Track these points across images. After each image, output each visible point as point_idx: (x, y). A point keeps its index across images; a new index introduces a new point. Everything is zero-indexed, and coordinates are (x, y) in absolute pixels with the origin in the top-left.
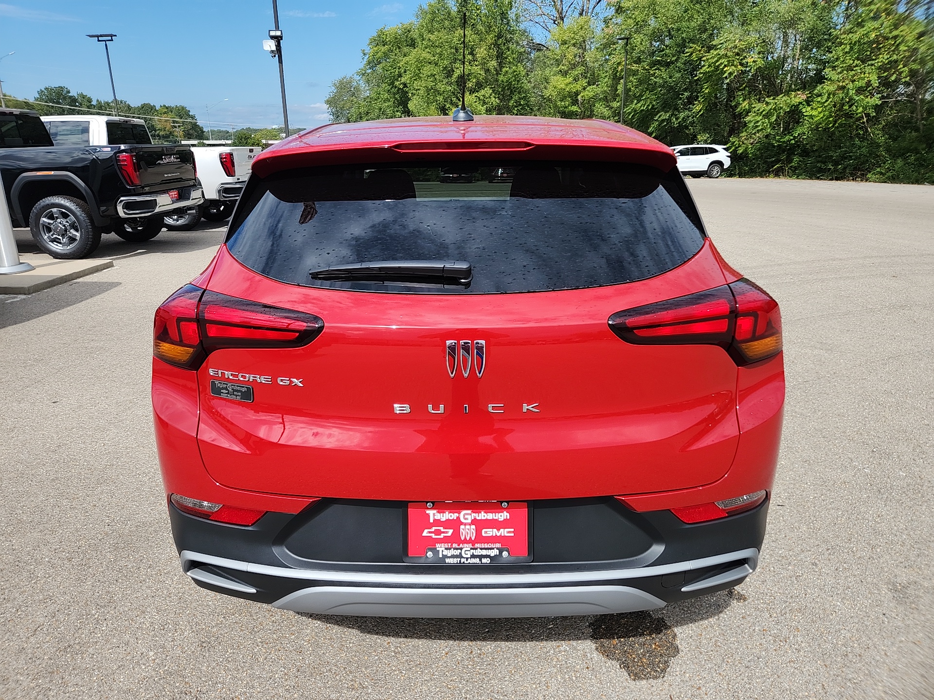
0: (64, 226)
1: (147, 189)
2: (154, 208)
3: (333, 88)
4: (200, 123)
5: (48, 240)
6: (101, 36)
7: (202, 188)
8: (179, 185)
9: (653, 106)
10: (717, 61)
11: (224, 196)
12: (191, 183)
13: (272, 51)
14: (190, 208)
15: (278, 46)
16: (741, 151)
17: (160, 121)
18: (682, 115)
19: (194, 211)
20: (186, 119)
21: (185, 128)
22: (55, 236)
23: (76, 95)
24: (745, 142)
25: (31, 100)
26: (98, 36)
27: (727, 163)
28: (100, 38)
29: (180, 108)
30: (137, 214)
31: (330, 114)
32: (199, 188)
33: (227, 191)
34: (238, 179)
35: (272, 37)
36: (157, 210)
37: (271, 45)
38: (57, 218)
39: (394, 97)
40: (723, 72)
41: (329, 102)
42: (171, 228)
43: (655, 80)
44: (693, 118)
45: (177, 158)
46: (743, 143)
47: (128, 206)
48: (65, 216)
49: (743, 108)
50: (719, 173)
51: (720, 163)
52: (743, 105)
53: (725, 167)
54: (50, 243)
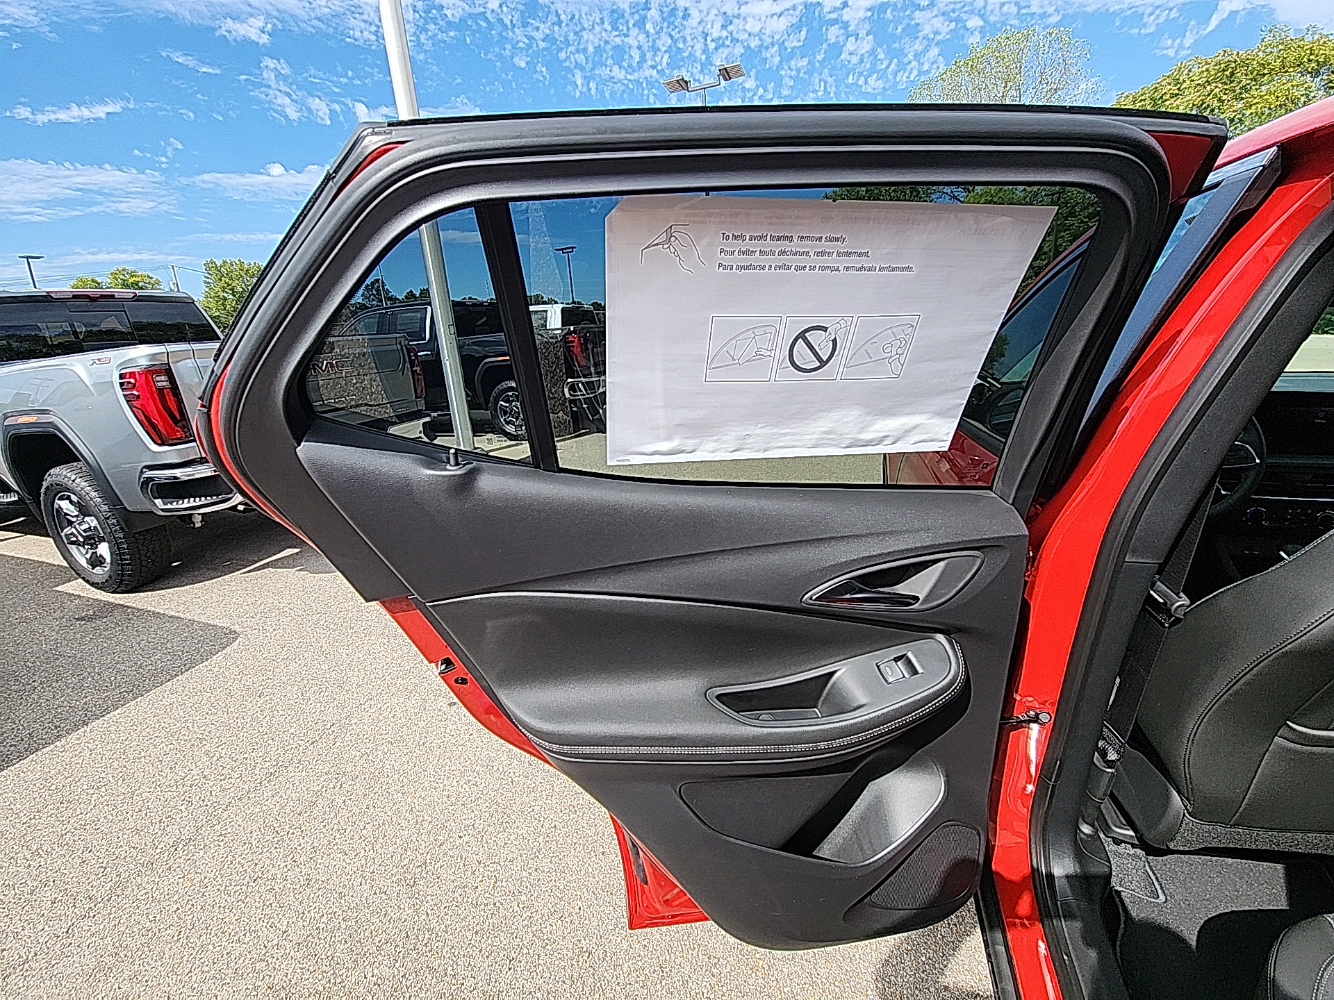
26: (562, 249)
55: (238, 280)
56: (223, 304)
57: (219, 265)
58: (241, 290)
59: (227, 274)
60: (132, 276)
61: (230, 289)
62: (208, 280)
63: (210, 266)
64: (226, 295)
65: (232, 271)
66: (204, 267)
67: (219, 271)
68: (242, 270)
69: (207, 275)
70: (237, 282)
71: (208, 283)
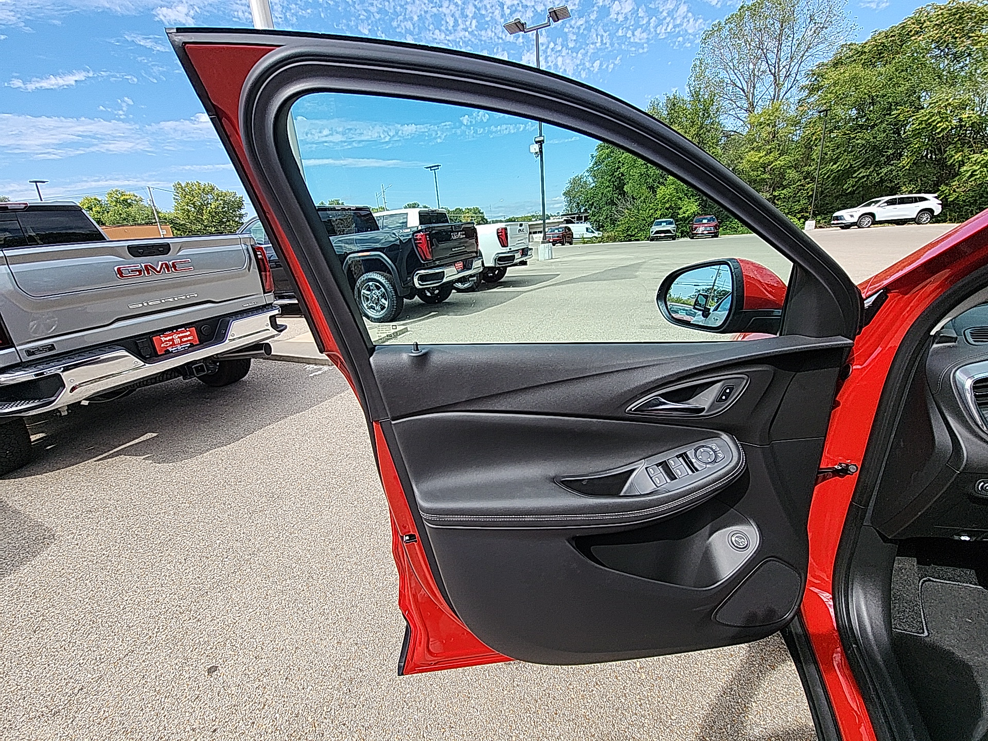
0: (377, 296)
1: (437, 262)
2: (442, 279)
3: (569, 184)
5: (366, 308)
6: (433, 167)
7: (482, 258)
8: (463, 257)
9: (851, 165)
10: (929, 119)
11: (498, 264)
12: (474, 255)
13: (536, 153)
14: (471, 276)
15: (541, 148)
16: (952, 199)
18: (884, 170)
19: (475, 278)
22: (371, 304)
24: (957, 190)
26: (430, 167)
27: (938, 210)
29: (476, 209)
30: (430, 284)
31: (565, 202)
32: (480, 259)
33: (500, 259)
34: (510, 249)
35: (537, 142)
36: (445, 280)
37: (536, 148)
38: (373, 290)
39: (614, 185)
40: (935, 128)
41: (565, 194)
42: (459, 290)
43: (857, 142)
44: (897, 172)
45: (463, 234)
46: (954, 191)
47: (422, 278)
48: (378, 288)
49: (957, 160)
50: (929, 220)
51: (931, 211)
52: (956, 157)
53: (935, 214)
54: (368, 310)
55: (198, 196)
56: (187, 215)
57: (183, 186)
58: (200, 204)
59: (190, 193)
60: (122, 195)
61: (192, 204)
62: (176, 197)
63: (178, 187)
64: (189, 208)
65: (193, 190)
66: (173, 188)
67: (184, 190)
68: (200, 189)
69: (176, 194)
70: (196, 198)
71: (177, 199)
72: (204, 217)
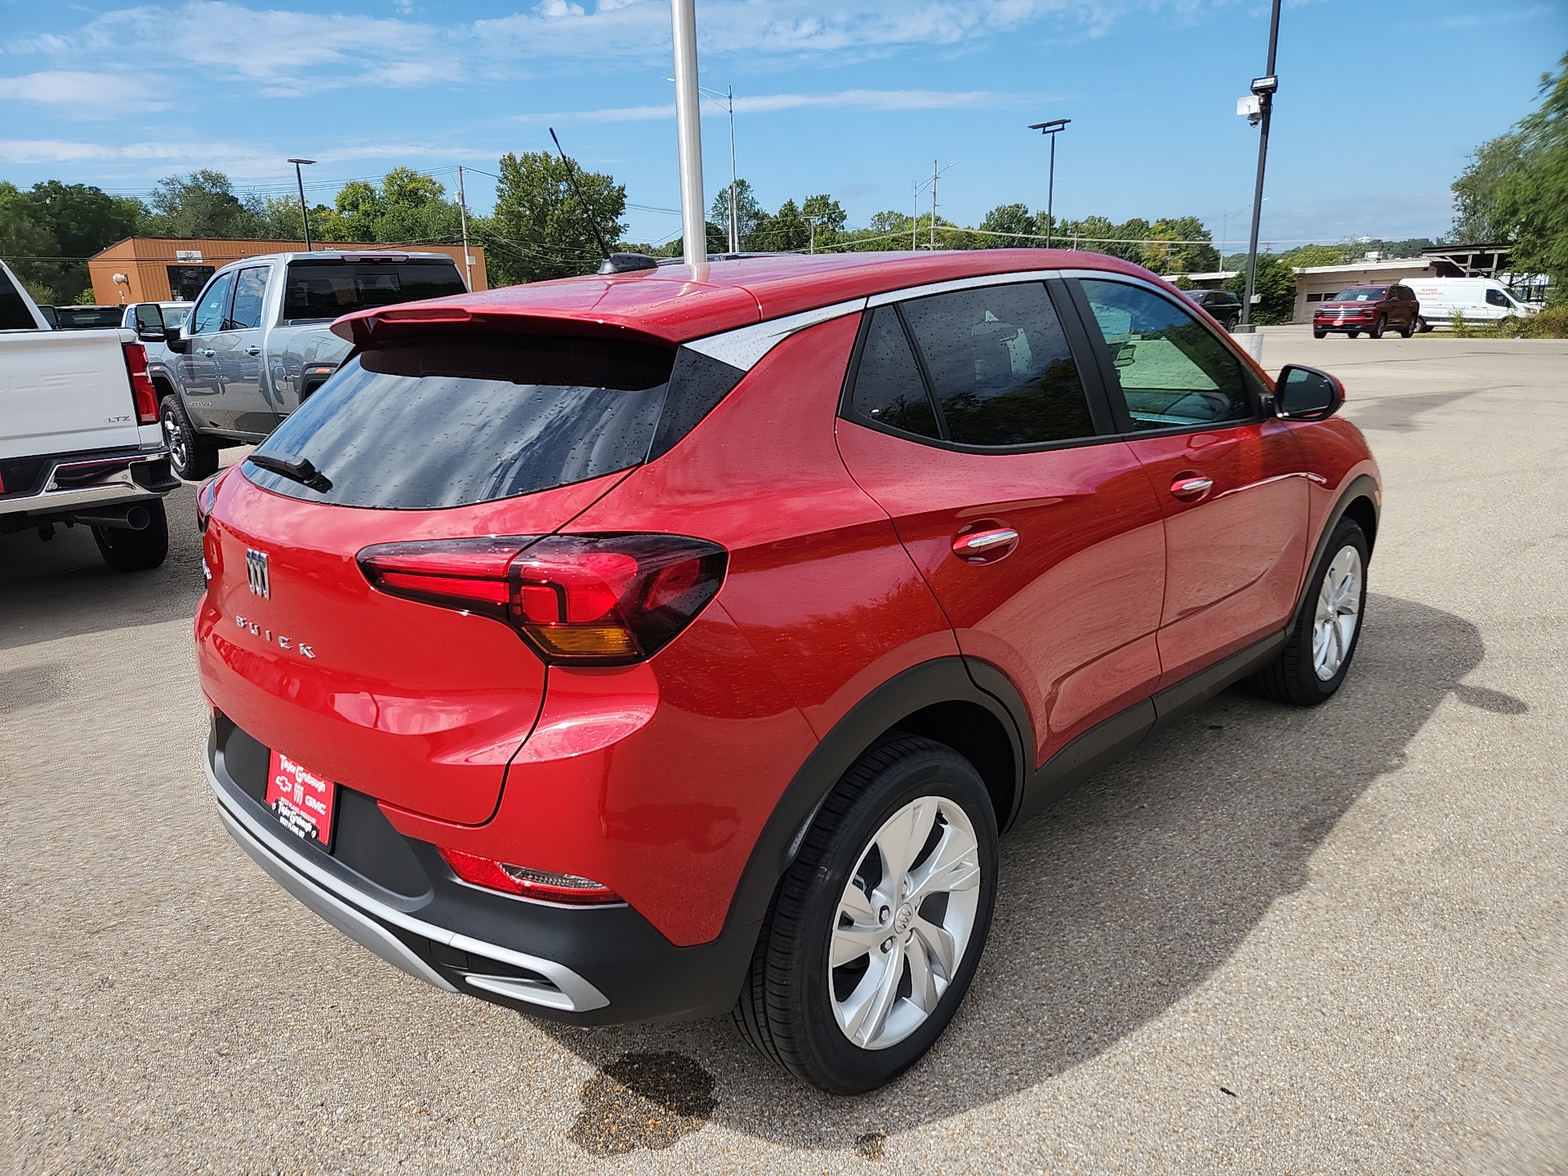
3: (1476, 159)
4: (1215, 244)
6: (1049, 125)
13: (1253, 116)
15: (1266, 105)
17: (1150, 246)
20: (1194, 239)
21: (1188, 254)
23: (1034, 216)
25: (976, 229)
26: (1044, 126)
28: (1047, 129)
29: (1188, 221)
31: (1458, 210)
35: (1256, 91)
37: (1252, 104)
41: (1460, 187)
55: (541, 185)
56: (516, 225)
57: (518, 161)
58: (542, 201)
59: (527, 177)
60: (411, 181)
61: (528, 201)
62: (502, 186)
63: (508, 163)
64: (522, 210)
65: (534, 172)
66: (499, 166)
67: (518, 172)
68: (547, 169)
69: (502, 179)
70: (538, 188)
71: (502, 190)
72: (548, 231)
